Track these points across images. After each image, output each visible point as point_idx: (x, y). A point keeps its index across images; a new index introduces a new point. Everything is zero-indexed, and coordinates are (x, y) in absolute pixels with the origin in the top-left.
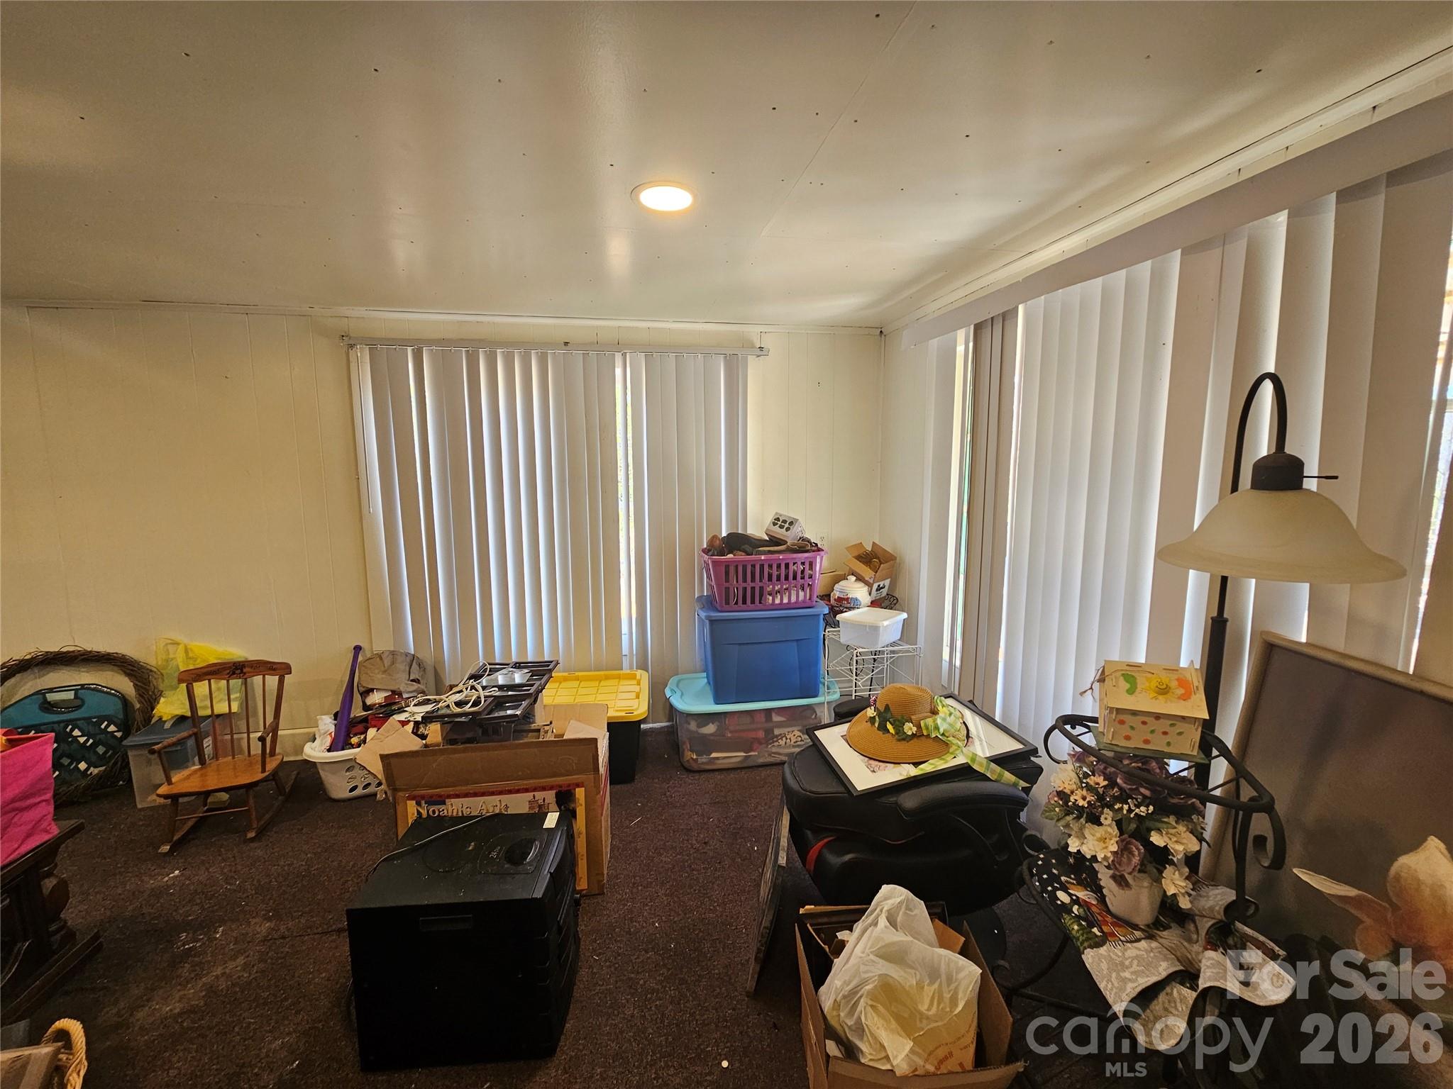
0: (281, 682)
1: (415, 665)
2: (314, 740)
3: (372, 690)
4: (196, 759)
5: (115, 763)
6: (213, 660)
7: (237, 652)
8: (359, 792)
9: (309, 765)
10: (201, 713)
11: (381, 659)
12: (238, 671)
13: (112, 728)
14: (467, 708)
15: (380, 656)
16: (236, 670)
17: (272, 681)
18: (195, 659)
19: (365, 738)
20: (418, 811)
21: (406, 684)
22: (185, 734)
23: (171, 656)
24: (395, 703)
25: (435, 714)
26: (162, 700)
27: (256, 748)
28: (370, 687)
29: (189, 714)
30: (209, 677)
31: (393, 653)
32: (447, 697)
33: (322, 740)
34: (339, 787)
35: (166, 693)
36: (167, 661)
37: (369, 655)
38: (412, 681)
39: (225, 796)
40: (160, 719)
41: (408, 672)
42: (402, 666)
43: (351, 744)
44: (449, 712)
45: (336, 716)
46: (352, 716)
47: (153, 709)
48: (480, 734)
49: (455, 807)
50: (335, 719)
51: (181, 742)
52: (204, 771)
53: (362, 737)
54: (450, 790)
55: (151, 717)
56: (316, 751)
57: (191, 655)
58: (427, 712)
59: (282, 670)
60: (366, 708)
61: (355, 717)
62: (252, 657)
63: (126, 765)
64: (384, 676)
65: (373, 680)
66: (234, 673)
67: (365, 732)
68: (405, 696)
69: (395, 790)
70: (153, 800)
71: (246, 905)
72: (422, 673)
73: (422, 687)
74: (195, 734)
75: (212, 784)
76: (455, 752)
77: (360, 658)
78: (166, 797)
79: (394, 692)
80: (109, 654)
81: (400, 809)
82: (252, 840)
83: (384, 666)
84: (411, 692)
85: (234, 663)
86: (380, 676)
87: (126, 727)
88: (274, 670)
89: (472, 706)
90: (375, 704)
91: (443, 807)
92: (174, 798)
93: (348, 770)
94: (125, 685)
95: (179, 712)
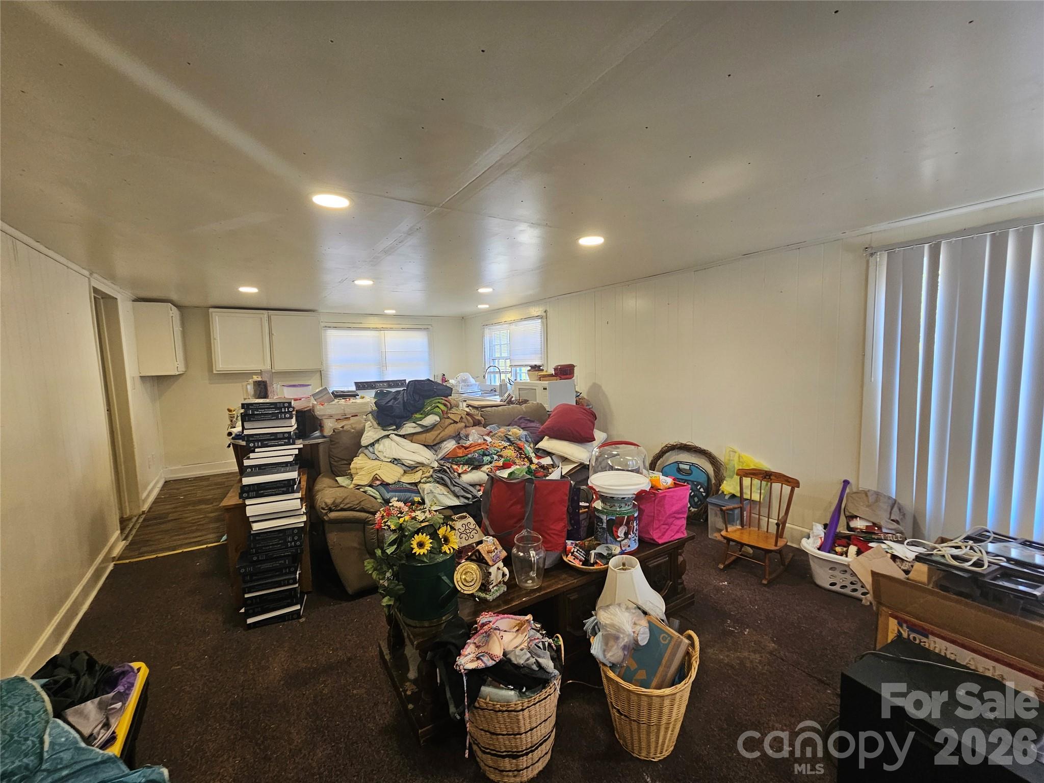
0: (792, 491)
1: (896, 509)
2: (808, 538)
3: (856, 517)
4: (738, 522)
5: (702, 509)
6: (752, 467)
7: (766, 465)
8: (836, 588)
9: (805, 554)
10: (745, 496)
11: (867, 495)
12: (768, 477)
13: (702, 490)
14: (966, 565)
15: (866, 493)
16: (767, 476)
17: (787, 489)
18: (743, 463)
19: (847, 551)
20: (899, 631)
21: (886, 521)
22: (736, 506)
23: (731, 458)
24: (875, 534)
25: (928, 557)
26: (725, 482)
27: (773, 529)
28: (856, 514)
29: (738, 495)
30: (752, 476)
31: (877, 494)
32: (942, 548)
33: (814, 540)
34: (823, 578)
35: (727, 479)
36: (729, 460)
37: (855, 490)
38: (892, 520)
39: (751, 551)
40: (723, 492)
41: (889, 513)
42: (884, 506)
43: (835, 551)
44: (942, 561)
45: (825, 526)
46: (838, 531)
47: (720, 486)
48: (978, 595)
49: (937, 645)
50: (825, 529)
51: (733, 509)
52: (743, 531)
53: (845, 549)
54: (936, 630)
55: (719, 490)
56: (810, 546)
57: (741, 460)
58: (920, 553)
59: (794, 484)
60: (849, 528)
61: (840, 533)
62: (774, 469)
63: (706, 512)
64: (867, 509)
65: (858, 509)
66: (765, 478)
67: (847, 546)
68: (884, 530)
69: (879, 603)
70: (716, 536)
71: (761, 623)
72: (901, 517)
73: (901, 528)
74: (741, 508)
75: (745, 540)
76: (945, 598)
77: (848, 490)
78: (725, 538)
79: (875, 524)
80: (705, 450)
81: (881, 620)
82: (765, 585)
83: (869, 502)
84: (892, 529)
85: (766, 472)
86: (864, 508)
87: (708, 490)
88: (789, 482)
89: (972, 565)
90: (857, 529)
91: (924, 639)
92: (729, 540)
93: (831, 569)
94: (710, 469)
95: (733, 492)
